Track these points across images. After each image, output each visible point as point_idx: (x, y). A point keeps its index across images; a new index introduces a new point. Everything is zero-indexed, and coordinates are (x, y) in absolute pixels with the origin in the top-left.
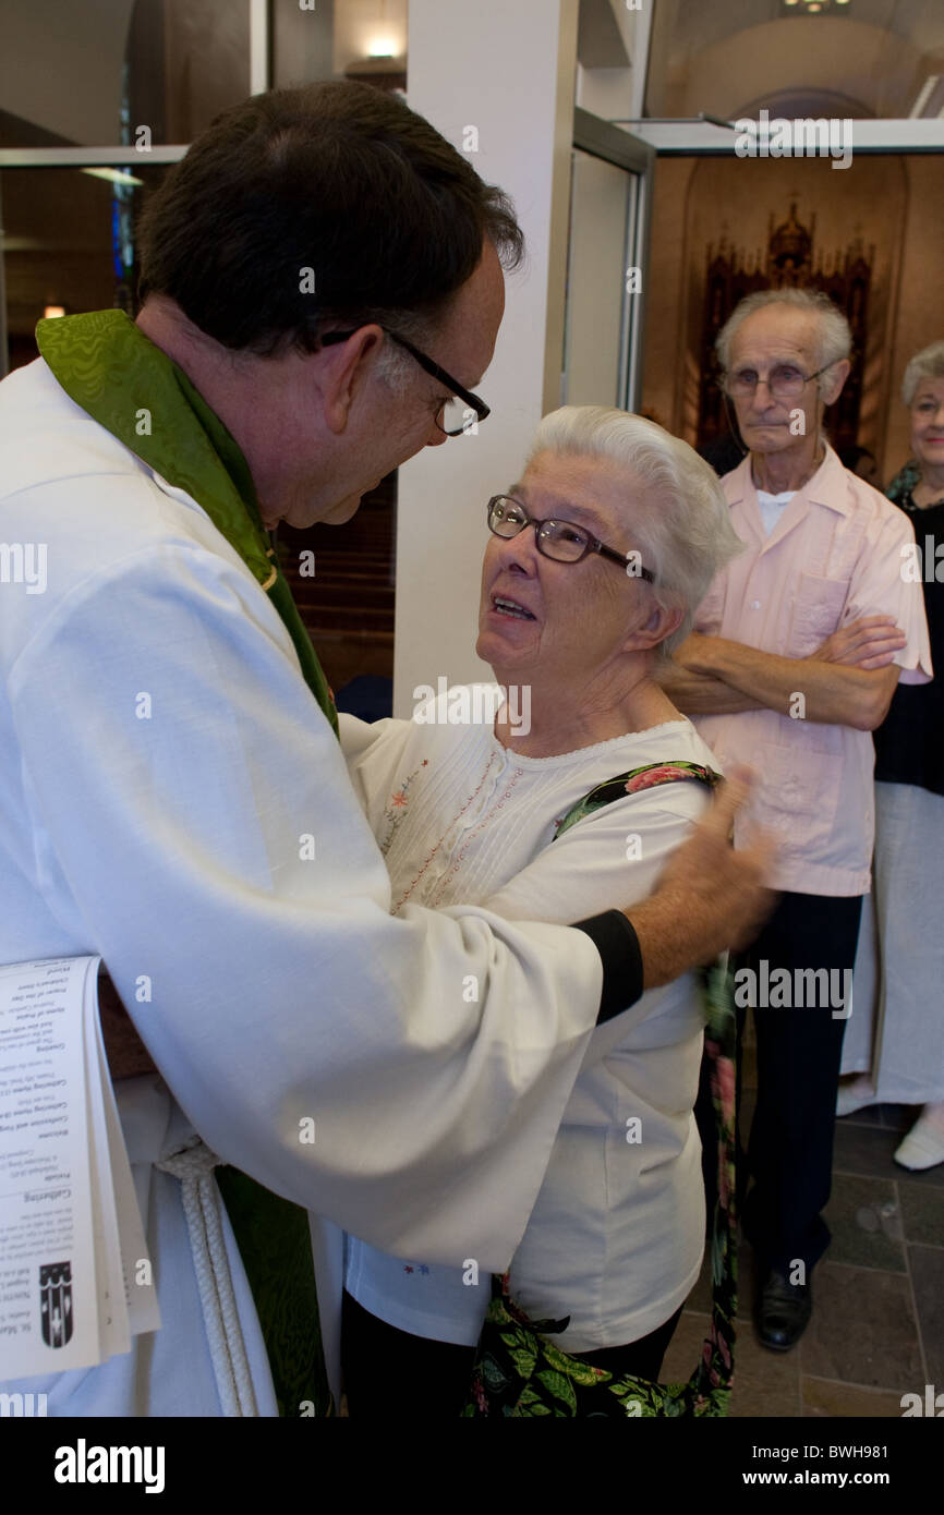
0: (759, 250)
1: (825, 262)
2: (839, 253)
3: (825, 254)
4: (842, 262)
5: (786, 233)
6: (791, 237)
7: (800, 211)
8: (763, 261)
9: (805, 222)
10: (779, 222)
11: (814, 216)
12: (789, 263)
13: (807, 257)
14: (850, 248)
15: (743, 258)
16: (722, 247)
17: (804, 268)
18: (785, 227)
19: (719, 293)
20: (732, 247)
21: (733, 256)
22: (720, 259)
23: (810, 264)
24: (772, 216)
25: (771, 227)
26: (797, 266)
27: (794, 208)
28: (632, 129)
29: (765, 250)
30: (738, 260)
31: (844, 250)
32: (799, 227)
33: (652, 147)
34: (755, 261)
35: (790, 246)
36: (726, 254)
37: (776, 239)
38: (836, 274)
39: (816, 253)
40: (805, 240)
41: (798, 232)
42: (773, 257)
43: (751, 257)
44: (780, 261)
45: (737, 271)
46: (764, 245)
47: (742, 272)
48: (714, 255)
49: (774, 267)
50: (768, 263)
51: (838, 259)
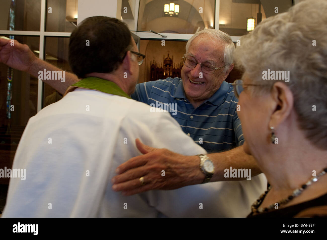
0: (162, 63)
1: (175, 66)
2: (178, 64)
3: (175, 64)
4: (179, 66)
5: (167, 59)
6: (168, 60)
7: (170, 55)
8: (162, 65)
9: (171, 58)
10: (165, 57)
11: (173, 56)
12: (168, 66)
13: (172, 65)
14: (181, 63)
15: (158, 64)
16: (153, 62)
17: (171, 67)
18: (167, 58)
19: (153, 72)
20: (156, 62)
21: (156, 64)
22: (153, 64)
23: (172, 66)
24: (164, 56)
25: (164, 58)
26: (170, 66)
27: (168, 55)
28: (135, 33)
29: (163, 63)
30: (157, 65)
31: (179, 64)
32: (170, 58)
33: (139, 37)
34: (161, 65)
35: (168, 62)
36: (155, 64)
37: (165, 61)
38: (178, 68)
39: (174, 64)
40: (171, 61)
41: (169, 60)
42: (164, 65)
43: (160, 64)
44: (166, 65)
45: (157, 67)
46: (162, 62)
47: (158, 67)
48: (152, 64)
49: (165, 67)
50: (164, 66)
51: (178, 65)
